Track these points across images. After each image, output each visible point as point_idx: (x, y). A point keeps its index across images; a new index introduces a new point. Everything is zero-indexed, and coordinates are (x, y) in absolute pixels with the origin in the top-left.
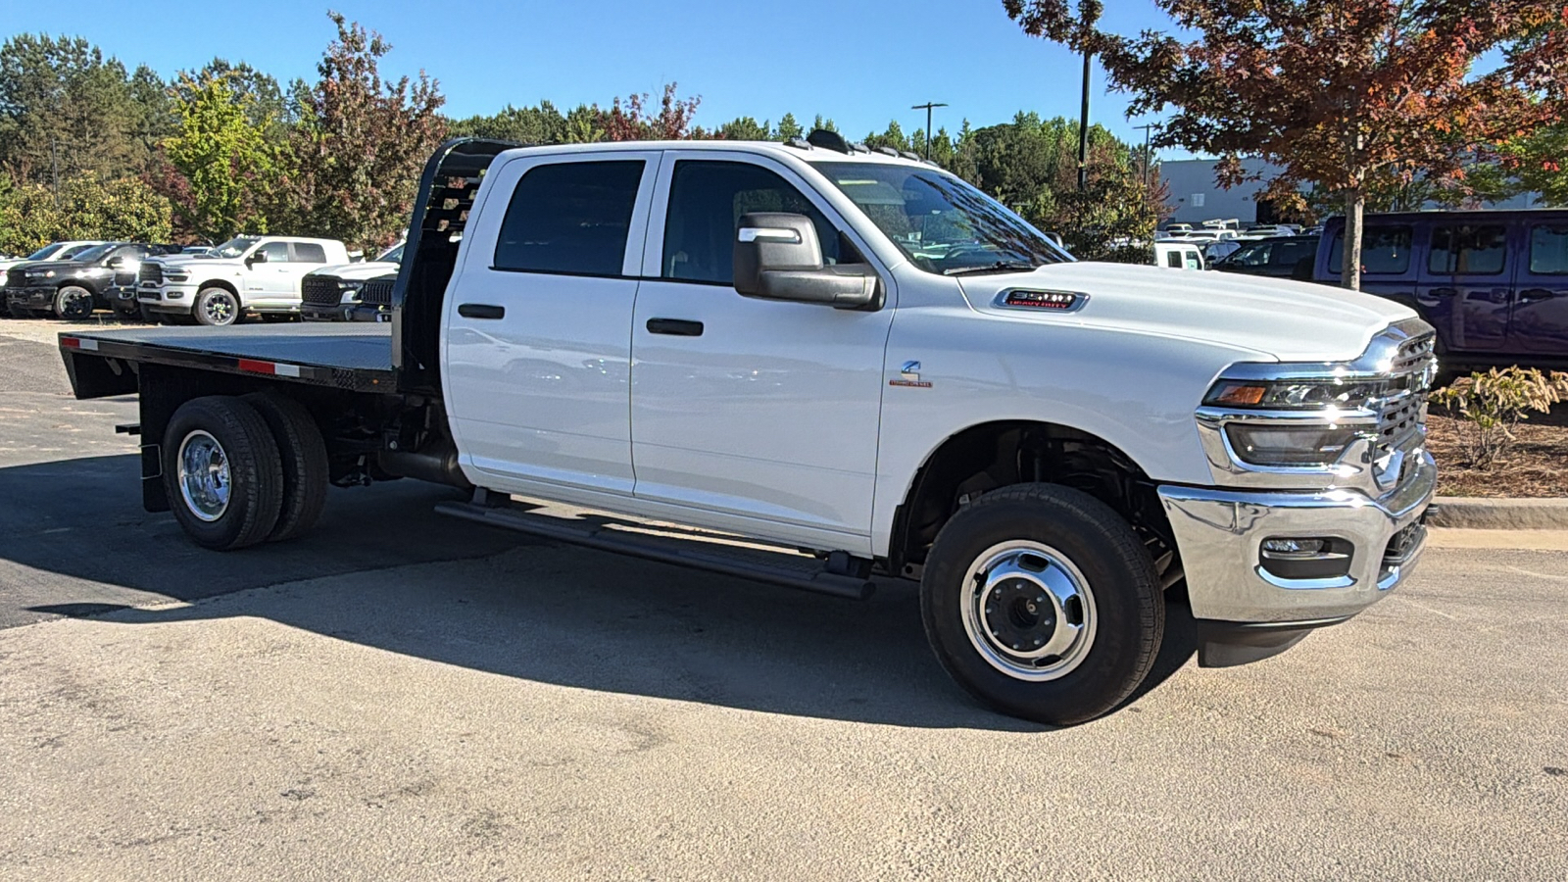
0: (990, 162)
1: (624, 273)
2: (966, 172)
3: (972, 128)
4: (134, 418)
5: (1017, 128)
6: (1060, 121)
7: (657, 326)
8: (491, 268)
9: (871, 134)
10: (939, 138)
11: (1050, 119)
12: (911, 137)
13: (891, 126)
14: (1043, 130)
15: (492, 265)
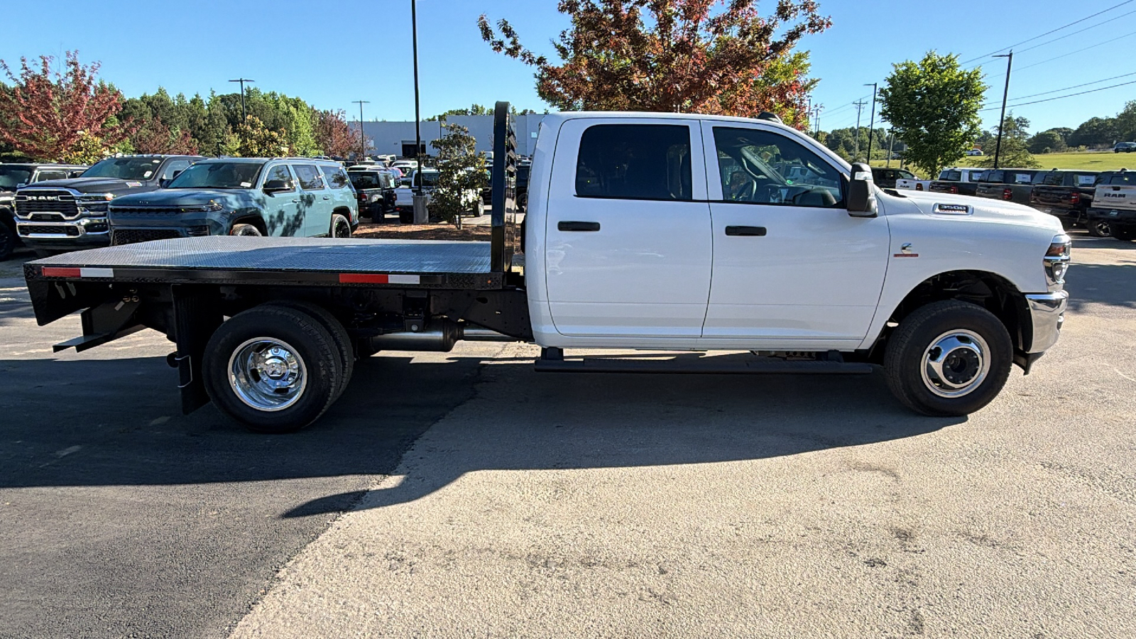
0: (236, 117)
1: (693, 198)
2: (221, 122)
3: (217, 94)
4: (80, 334)
5: (248, 97)
6: (273, 94)
7: (731, 231)
8: (575, 196)
9: (145, 94)
10: (196, 100)
11: (268, 93)
12: (176, 98)
13: (160, 90)
14: (264, 98)
15: (576, 194)
